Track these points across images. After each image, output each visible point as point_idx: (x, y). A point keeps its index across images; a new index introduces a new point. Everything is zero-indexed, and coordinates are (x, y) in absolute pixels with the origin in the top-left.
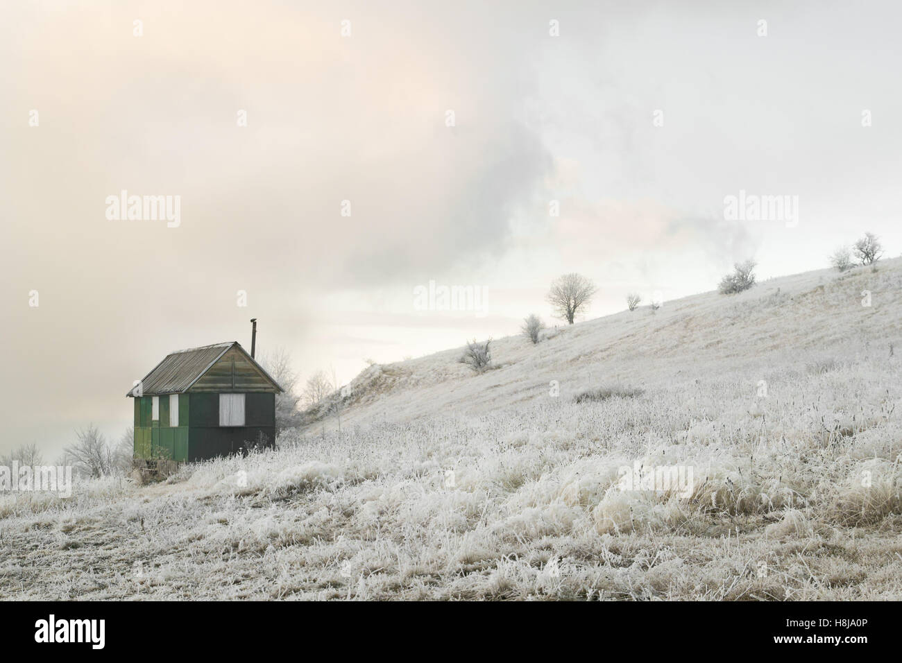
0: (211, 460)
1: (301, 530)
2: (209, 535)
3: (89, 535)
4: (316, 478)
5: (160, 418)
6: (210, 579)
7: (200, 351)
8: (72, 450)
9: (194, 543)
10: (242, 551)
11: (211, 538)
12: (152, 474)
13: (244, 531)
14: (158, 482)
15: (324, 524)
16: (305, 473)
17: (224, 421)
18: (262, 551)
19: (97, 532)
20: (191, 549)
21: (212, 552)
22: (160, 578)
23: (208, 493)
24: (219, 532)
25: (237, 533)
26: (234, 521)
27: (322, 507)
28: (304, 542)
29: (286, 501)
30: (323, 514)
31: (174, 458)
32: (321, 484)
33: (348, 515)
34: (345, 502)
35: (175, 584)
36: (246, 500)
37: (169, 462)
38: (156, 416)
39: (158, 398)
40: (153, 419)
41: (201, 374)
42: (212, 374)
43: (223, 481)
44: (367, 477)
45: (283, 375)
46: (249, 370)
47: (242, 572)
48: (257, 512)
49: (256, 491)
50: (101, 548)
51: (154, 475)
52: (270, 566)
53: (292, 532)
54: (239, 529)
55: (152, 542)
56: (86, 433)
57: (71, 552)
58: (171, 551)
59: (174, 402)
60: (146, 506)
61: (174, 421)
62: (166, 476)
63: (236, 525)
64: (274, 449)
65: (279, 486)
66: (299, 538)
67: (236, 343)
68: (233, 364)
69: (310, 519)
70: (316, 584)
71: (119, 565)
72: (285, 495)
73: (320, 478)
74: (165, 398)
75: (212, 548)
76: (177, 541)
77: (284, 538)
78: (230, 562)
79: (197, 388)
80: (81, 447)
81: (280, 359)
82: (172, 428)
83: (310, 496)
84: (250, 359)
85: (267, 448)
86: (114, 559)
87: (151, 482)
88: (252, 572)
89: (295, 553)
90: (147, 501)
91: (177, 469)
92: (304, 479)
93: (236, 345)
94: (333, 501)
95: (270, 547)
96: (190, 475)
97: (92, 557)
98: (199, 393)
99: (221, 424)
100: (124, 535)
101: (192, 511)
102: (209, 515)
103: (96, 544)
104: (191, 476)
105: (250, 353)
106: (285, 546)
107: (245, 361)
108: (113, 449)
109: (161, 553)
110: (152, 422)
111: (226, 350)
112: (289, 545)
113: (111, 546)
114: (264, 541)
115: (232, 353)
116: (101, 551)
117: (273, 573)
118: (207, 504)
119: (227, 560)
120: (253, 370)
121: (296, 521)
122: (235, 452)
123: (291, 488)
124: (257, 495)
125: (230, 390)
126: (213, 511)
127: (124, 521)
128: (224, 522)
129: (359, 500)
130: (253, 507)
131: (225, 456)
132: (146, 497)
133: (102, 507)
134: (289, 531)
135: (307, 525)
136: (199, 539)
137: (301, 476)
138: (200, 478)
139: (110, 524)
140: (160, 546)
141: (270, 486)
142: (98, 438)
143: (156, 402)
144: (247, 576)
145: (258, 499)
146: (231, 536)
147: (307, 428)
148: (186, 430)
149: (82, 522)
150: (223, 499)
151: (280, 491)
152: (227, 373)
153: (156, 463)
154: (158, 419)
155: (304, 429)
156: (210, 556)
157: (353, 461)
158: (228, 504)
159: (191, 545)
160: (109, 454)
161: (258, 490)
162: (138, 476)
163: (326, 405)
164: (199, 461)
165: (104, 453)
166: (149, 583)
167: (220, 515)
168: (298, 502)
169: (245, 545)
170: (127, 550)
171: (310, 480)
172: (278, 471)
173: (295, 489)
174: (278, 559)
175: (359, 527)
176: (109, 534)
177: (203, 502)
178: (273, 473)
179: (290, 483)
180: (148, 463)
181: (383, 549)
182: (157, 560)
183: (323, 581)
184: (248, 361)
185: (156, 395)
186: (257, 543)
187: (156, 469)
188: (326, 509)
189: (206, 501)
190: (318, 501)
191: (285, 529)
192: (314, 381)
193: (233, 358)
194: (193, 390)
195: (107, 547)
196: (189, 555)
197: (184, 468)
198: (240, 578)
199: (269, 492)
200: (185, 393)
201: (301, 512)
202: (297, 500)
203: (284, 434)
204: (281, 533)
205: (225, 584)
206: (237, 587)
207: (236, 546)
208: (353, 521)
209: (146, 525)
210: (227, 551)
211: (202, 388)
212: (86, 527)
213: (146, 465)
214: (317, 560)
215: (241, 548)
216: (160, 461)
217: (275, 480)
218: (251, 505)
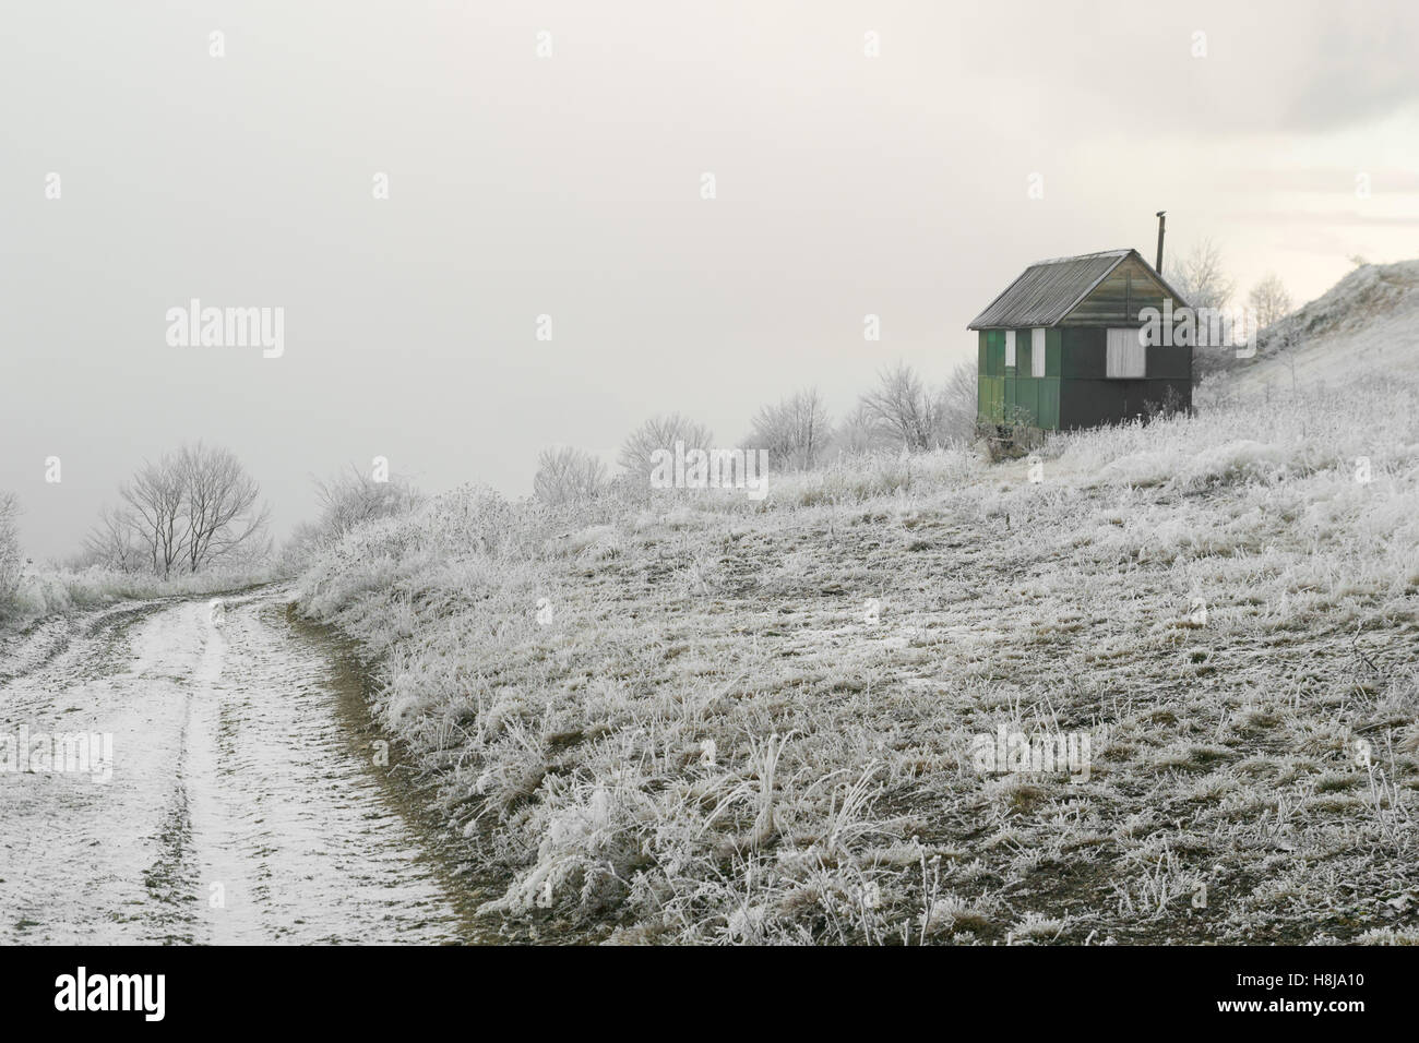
0: (1094, 428)
1: (1221, 538)
2: (1101, 540)
3: (939, 533)
4: (1248, 465)
5: (1017, 363)
6: (1106, 592)
7: (1077, 263)
8: (872, 401)
9: (1080, 550)
10: (1143, 562)
11: (1103, 543)
12: (1006, 448)
13: (1147, 535)
14: (1016, 458)
15: (1254, 530)
16: (1233, 457)
17: (1114, 370)
18: (1169, 563)
19: (949, 530)
20: (1077, 556)
21: (1105, 561)
22: (1044, 589)
23: (1093, 480)
24: (1112, 536)
25: (1137, 538)
26: (1133, 523)
27: (1253, 507)
28: (1225, 553)
29: (1205, 497)
30: (1253, 517)
31: (1037, 424)
32: (1256, 474)
33: (1289, 519)
34: (1286, 502)
35: (1063, 596)
36: (1147, 493)
37: (1030, 428)
38: (1010, 360)
39: (1014, 333)
40: (1007, 364)
41: (1079, 299)
42: (1098, 299)
43: (1115, 464)
44: (1324, 466)
45: (1207, 282)
46: (1152, 292)
47: (1144, 586)
48: (1163, 511)
49: (1163, 480)
50: (959, 551)
51: (1008, 448)
52: (1179, 580)
53: (1209, 539)
54: (1140, 533)
55: (1025, 546)
56: (893, 374)
57: (921, 554)
58: (1051, 558)
59: (1039, 340)
60: (1007, 496)
61: (1039, 368)
62: (1026, 450)
63: (1135, 528)
64: (1190, 414)
65: (1196, 475)
66: (1218, 548)
67: (1133, 251)
68: (1129, 284)
69: (1235, 524)
70: (1233, 601)
71: (988, 572)
72: (1203, 487)
73: (1254, 465)
74: (1024, 333)
75: (1104, 556)
76: (1058, 545)
77: (1198, 547)
78: (1128, 574)
79: (1073, 319)
80: (885, 395)
81: (1203, 256)
82: (1035, 379)
83: (1239, 490)
84: (1154, 276)
85: (1179, 414)
86: (979, 565)
87: (1004, 458)
88: (1157, 587)
89: (1209, 566)
90: (1005, 490)
91: (1042, 442)
92: (1231, 465)
93: (1133, 254)
94: (1269, 500)
95: (1180, 558)
96: (1061, 450)
97: (951, 562)
98: (1075, 327)
99: (1109, 375)
100: (985, 536)
101: (1073, 506)
102: (1097, 513)
103: (952, 546)
104: (1063, 452)
105: (1154, 267)
106: (1199, 557)
107: (1147, 278)
108: (934, 401)
109: (1039, 559)
110: (1004, 370)
111: (1118, 262)
112: (1204, 556)
113: (971, 548)
114: (1172, 550)
115: (1128, 266)
116: (960, 554)
117: (1183, 588)
118: (1093, 497)
119: (1124, 572)
120: (1160, 291)
121: (1216, 525)
122: (1130, 417)
123: (1212, 478)
124: (1162, 486)
125: (1123, 323)
126: (1103, 507)
127: (983, 517)
128: (1118, 523)
129: (1306, 499)
130: (1157, 503)
131: (1115, 423)
132: (1003, 484)
133: (947, 495)
134: (1205, 537)
135: (1230, 532)
136: (1086, 544)
137: (1226, 461)
138: (1077, 456)
139: (962, 520)
140: (1037, 551)
141: (1181, 473)
142: (911, 382)
143: (1011, 338)
144: (1150, 591)
145: (1165, 492)
146: (1128, 542)
147: (1248, 372)
148: (1056, 382)
149: (926, 515)
150: (1115, 490)
151: (1195, 481)
152: (1119, 297)
153: (1011, 431)
154: (1014, 364)
155: (1241, 373)
156: (1103, 566)
157: (1307, 439)
158: (1123, 499)
159: (1076, 551)
160: (928, 407)
161: (1165, 479)
162: (985, 449)
163: (1281, 333)
164: (1075, 429)
165: (921, 405)
166: (1031, 594)
167: (1111, 513)
168: (1221, 499)
169: (1147, 554)
170: (993, 554)
171: (1240, 467)
172: (1194, 454)
173: (1218, 479)
174: (1189, 573)
175: (1300, 535)
176: (964, 533)
177: (1087, 495)
178: (1187, 456)
179: (1210, 471)
180: (999, 429)
181: (1321, 565)
182: (1036, 569)
183: (1241, 597)
184: (1150, 279)
185: (1011, 329)
186: (1163, 552)
187: (1011, 439)
188: (1258, 510)
189: (1092, 493)
190: (1248, 500)
191: (1200, 535)
192: (1261, 291)
193: (1128, 275)
194: (1067, 323)
195: (967, 549)
196: (1076, 564)
197: (1053, 439)
198: (1142, 593)
199: (1181, 483)
200: (1056, 326)
201: (1223, 513)
202: (1220, 496)
203: (1207, 381)
204: (1194, 540)
205: (1123, 598)
206: (1139, 601)
207: (1135, 555)
208: (1294, 527)
209: (1012, 523)
210: (1124, 561)
211: (1082, 319)
212: (932, 522)
213: (996, 432)
214: (1237, 575)
215: (1142, 557)
216: (1018, 427)
217: (1190, 465)
218: (1155, 500)
